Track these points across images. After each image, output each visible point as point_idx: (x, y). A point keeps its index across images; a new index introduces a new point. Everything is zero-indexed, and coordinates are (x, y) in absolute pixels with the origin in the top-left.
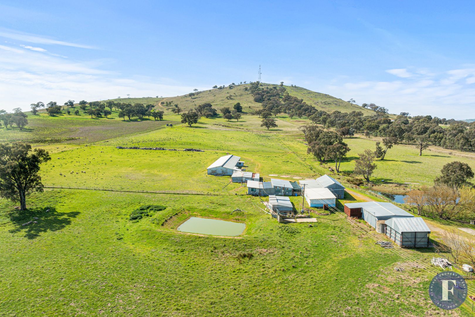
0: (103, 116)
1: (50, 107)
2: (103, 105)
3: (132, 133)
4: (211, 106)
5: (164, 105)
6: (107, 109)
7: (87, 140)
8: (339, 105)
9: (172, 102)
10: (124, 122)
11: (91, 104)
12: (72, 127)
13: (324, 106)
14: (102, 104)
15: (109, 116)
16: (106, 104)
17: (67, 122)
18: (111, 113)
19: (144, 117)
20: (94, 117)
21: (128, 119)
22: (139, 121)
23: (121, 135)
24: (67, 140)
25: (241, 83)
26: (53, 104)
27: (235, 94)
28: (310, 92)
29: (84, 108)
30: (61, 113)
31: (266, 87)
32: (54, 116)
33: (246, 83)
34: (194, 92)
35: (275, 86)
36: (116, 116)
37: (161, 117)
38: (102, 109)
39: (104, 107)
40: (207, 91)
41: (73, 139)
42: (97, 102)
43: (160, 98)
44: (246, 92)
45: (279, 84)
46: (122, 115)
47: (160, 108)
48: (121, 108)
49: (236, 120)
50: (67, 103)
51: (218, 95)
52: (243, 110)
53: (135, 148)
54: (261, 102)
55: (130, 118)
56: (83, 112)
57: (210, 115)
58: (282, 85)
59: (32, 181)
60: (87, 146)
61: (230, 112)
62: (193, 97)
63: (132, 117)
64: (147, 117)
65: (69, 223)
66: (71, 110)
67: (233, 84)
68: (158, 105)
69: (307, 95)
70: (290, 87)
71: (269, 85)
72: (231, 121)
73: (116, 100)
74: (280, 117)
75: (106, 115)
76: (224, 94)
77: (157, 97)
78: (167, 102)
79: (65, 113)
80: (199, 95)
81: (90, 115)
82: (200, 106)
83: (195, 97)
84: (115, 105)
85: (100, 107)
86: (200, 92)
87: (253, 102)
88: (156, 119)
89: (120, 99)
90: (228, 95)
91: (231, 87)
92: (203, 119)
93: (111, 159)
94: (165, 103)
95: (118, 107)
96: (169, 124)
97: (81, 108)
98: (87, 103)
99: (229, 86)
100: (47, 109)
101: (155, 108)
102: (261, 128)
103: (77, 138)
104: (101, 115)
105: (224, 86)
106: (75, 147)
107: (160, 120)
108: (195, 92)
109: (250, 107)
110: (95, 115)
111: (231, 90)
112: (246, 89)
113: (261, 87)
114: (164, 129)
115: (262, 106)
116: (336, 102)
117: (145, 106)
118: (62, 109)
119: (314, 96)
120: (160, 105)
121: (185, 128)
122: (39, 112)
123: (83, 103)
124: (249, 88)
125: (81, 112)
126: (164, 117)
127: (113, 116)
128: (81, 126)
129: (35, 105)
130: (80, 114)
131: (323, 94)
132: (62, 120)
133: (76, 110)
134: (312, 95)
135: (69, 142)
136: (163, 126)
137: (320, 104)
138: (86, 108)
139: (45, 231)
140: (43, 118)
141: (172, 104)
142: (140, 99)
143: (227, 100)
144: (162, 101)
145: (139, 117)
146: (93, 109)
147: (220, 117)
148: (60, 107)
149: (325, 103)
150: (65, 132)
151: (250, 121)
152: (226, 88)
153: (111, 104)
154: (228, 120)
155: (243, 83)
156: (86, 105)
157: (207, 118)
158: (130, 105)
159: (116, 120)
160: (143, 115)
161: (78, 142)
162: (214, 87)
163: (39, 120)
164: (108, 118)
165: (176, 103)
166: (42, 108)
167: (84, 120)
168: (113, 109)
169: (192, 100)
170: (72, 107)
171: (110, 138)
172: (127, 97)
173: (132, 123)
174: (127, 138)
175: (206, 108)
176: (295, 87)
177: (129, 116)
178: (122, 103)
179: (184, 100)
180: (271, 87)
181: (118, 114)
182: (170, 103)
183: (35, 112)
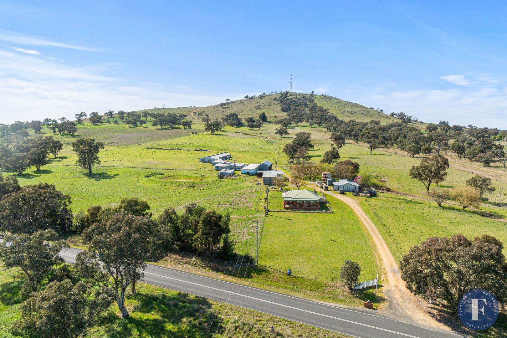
0: (139, 125)
1: (92, 117)
2: (140, 115)
3: (160, 139)
4: (238, 115)
5: (196, 114)
6: (143, 118)
7: (125, 143)
8: (365, 114)
9: (204, 112)
10: (157, 130)
11: (128, 114)
12: (112, 134)
13: (350, 115)
14: (138, 114)
15: (144, 125)
16: (141, 114)
17: (107, 130)
18: (146, 122)
19: (175, 126)
20: (131, 125)
21: (161, 127)
22: (170, 130)
23: (152, 141)
24: (109, 143)
25: (272, 93)
26: (95, 114)
27: (263, 103)
28: (339, 101)
29: (122, 118)
30: (102, 122)
31: (295, 96)
32: (96, 125)
33: (277, 93)
34: (225, 102)
35: (304, 96)
36: (150, 125)
37: (190, 126)
38: (138, 119)
39: (140, 117)
40: (238, 101)
41: (113, 143)
42: (134, 112)
43: (194, 108)
44: (276, 101)
45: (310, 93)
46: (155, 124)
47: (192, 117)
48: (156, 118)
49: (258, 129)
50: (107, 114)
51: (247, 105)
52: (268, 120)
53: (159, 149)
54: (287, 112)
55: (162, 127)
56: (121, 121)
57: (235, 124)
58: (312, 95)
59: (95, 159)
60: (124, 147)
61: (254, 121)
62: (224, 107)
63: (164, 126)
64: (177, 126)
65: (114, 177)
66: (111, 119)
67: (264, 94)
68: (190, 114)
69: (335, 105)
70: (320, 96)
71: (299, 95)
72: (253, 130)
73: (151, 110)
74: (301, 126)
75: (141, 124)
76: (254, 104)
77: (191, 107)
78: (199, 112)
79: (105, 122)
80: (230, 105)
81: (127, 124)
82: (227, 116)
83: (226, 107)
84: (150, 115)
85: (137, 117)
86: (232, 102)
87: (280, 111)
88: (186, 127)
89: (155, 109)
90: (257, 105)
91: (261, 96)
92: (227, 128)
93: (140, 155)
94: (198, 113)
95: (153, 117)
96: (194, 132)
97: (120, 117)
98: (125, 113)
99: (260, 96)
100: (90, 119)
101: (187, 117)
102: (275, 135)
103: (116, 142)
104: (137, 124)
105: (255, 96)
106: (115, 148)
107: (189, 129)
108: (227, 102)
109: (275, 116)
110: (132, 124)
111: (261, 100)
112: (275, 99)
113: (290, 97)
114: (189, 136)
115: (287, 115)
116: (363, 111)
117: (178, 115)
118: (103, 118)
119: (342, 105)
120: (192, 114)
121: (207, 136)
122: (83, 121)
123: (121, 113)
124: (278, 98)
125: (120, 121)
126: (193, 126)
127: (148, 125)
128: (120, 134)
129: (78, 115)
130: (118, 123)
131: (352, 103)
132: (103, 128)
133: (115, 119)
134: (341, 104)
135: (111, 145)
136: (189, 134)
137: (346, 114)
138: (124, 118)
139: (103, 179)
140: (87, 127)
141: (203, 114)
142: (174, 109)
143: (255, 110)
144: (195, 111)
145: (170, 126)
146: (130, 119)
147: (245, 126)
148: (102, 116)
149: (351, 113)
150: (107, 138)
151: (271, 129)
152: (257, 98)
153: (146, 114)
154: (250, 129)
155: (274, 93)
156: (124, 115)
157: (232, 127)
158: (164, 115)
159: (150, 128)
160: (174, 124)
161: (117, 145)
162: (246, 97)
163: (84, 128)
164: (143, 127)
165: (207, 113)
166: (84, 117)
167: (122, 128)
168: (149, 118)
169: (222, 110)
170: (112, 117)
171: (142, 142)
172: (162, 107)
173: (164, 131)
174: (156, 142)
175: (232, 117)
176: (326, 96)
177: (161, 125)
178: (156, 113)
179: (215, 109)
180: (301, 97)
181: (152, 123)
182: (202, 113)
183: (80, 121)
